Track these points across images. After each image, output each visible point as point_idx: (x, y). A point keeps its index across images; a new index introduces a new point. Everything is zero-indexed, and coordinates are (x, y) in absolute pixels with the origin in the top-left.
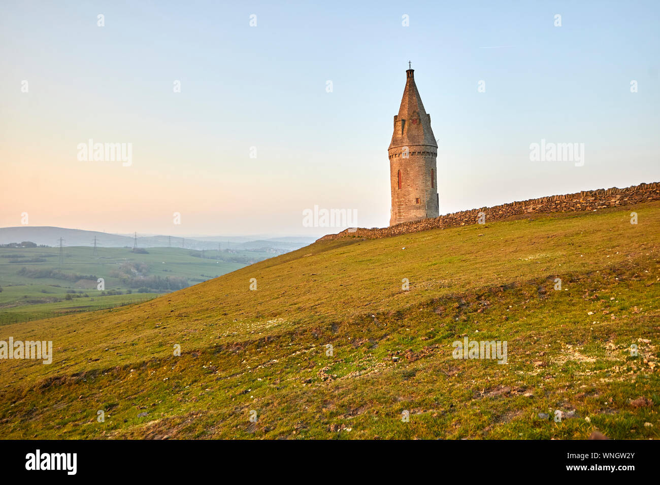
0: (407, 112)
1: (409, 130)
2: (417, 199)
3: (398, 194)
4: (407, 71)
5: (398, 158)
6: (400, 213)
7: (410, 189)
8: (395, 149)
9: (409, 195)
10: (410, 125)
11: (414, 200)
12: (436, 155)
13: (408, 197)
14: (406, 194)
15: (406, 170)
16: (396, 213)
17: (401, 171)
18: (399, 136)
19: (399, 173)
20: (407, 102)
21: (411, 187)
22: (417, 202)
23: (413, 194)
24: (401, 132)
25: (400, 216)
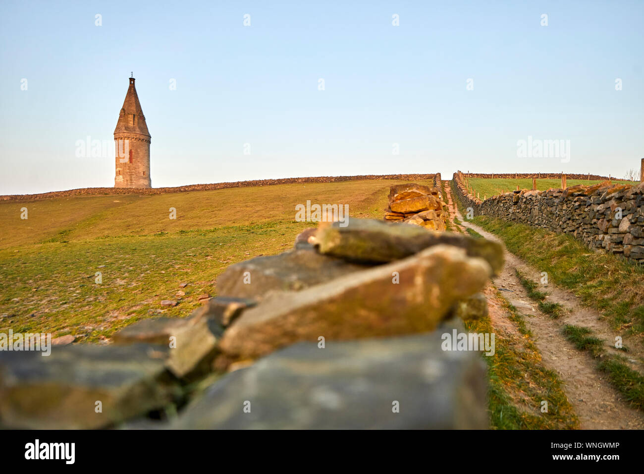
0: (135, 109)
1: (138, 123)
2: (144, 172)
3: (129, 167)
4: (130, 79)
5: (130, 141)
6: (132, 180)
7: (140, 165)
8: (128, 134)
9: (139, 168)
10: (138, 119)
11: (142, 173)
12: (150, 142)
13: (138, 170)
14: (137, 167)
15: (136, 150)
16: (127, 181)
17: (133, 151)
18: (131, 125)
19: (131, 152)
20: (134, 101)
21: (141, 163)
22: (144, 174)
23: (142, 169)
24: (132, 123)
25: (132, 182)
